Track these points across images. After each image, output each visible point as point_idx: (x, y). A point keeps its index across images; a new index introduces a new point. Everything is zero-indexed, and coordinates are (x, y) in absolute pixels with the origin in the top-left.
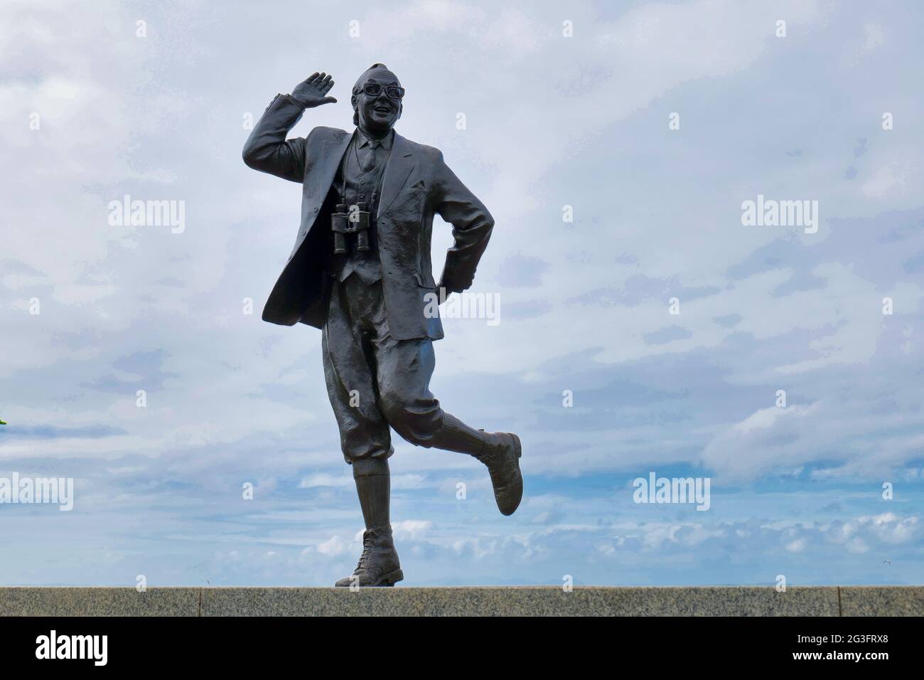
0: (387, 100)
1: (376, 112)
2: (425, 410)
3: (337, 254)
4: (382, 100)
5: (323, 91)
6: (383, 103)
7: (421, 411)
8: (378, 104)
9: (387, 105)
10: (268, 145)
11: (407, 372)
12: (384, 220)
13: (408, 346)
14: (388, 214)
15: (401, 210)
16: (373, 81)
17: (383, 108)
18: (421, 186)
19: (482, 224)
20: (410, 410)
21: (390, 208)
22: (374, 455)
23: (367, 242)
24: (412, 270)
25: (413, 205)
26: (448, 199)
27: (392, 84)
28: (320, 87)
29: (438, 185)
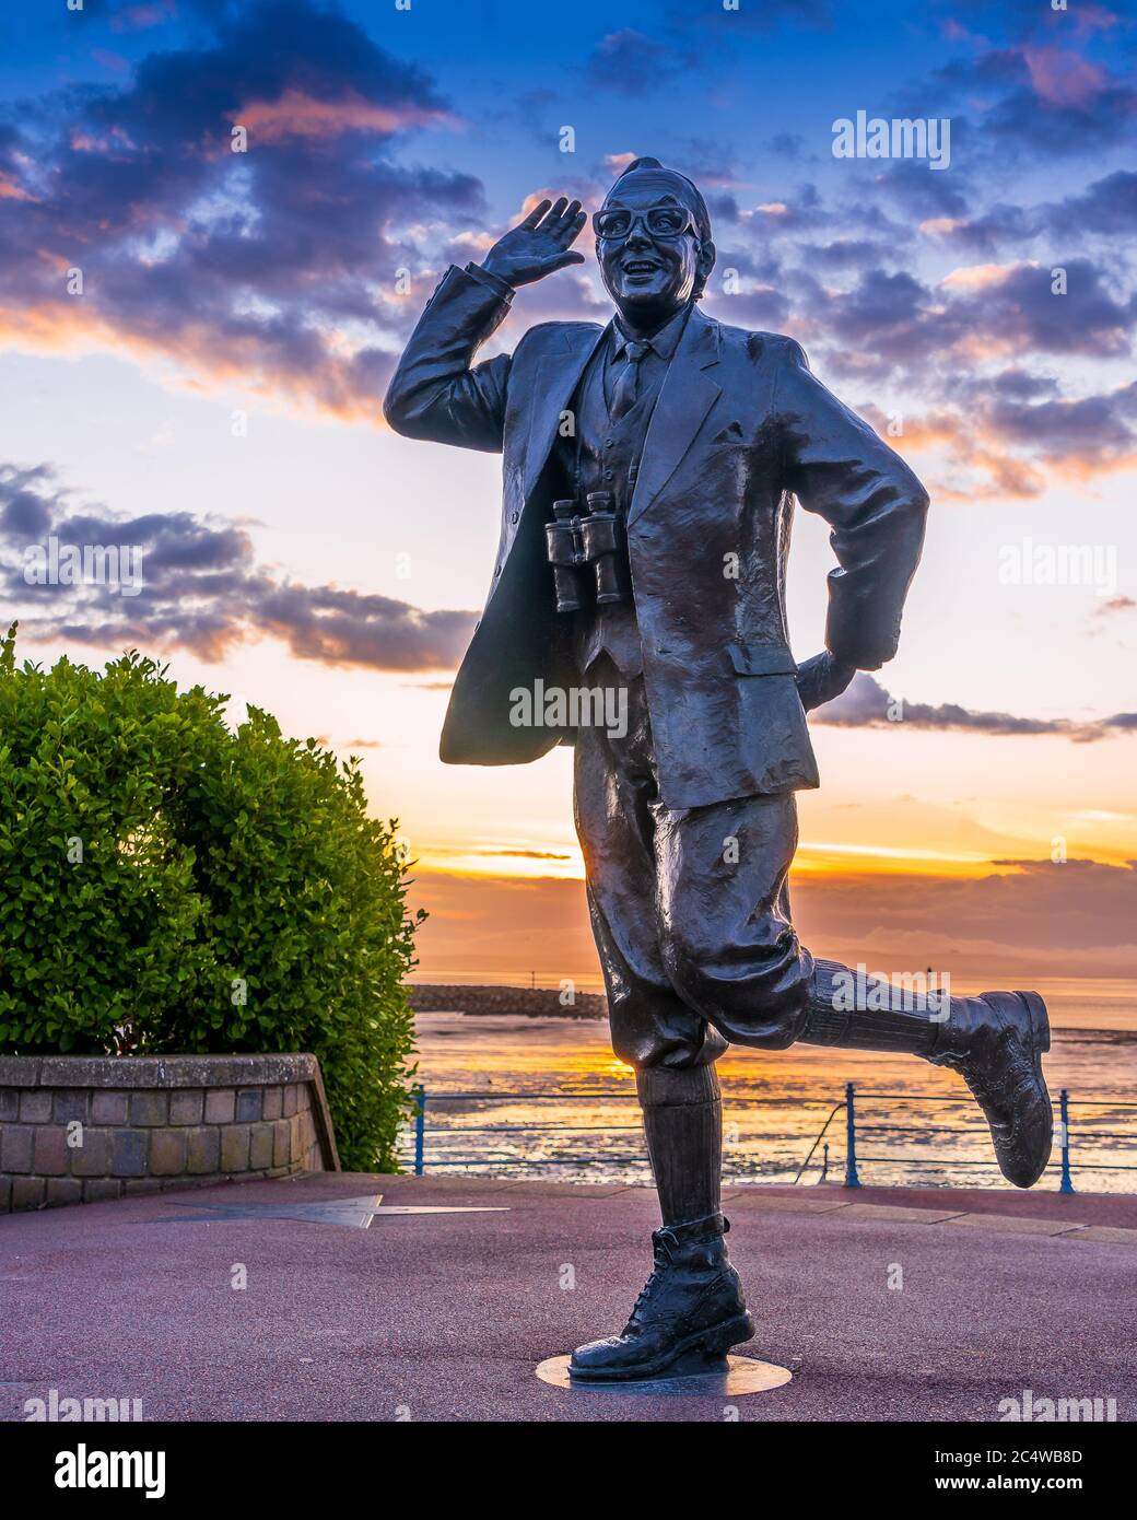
0: (645, 243)
1: (626, 277)
2: (750, 971)
3: (562, 613)
4: (637, 245)
5: (564, 241)
6: (639, 251)
7: (742, 973)
8: (629, 257)
9: (650, 255)
10: (425, 386)
11: (707, 881)
12: (644, 528)
13: (714, 819)
14: (655, 514)
15: (688, 501)
16: (618, 204)
17: (640, 263)
18: (733, 436)
19: (889, 509)
20: (712, 972)
21: (660, 499)
22: (669, 1060)
23: (614, 584)
24: (721, 639)
25: (713, 487)
26: (807, 456)
27: (660, 203)
28: (555, 231)
29: (781, 426)
